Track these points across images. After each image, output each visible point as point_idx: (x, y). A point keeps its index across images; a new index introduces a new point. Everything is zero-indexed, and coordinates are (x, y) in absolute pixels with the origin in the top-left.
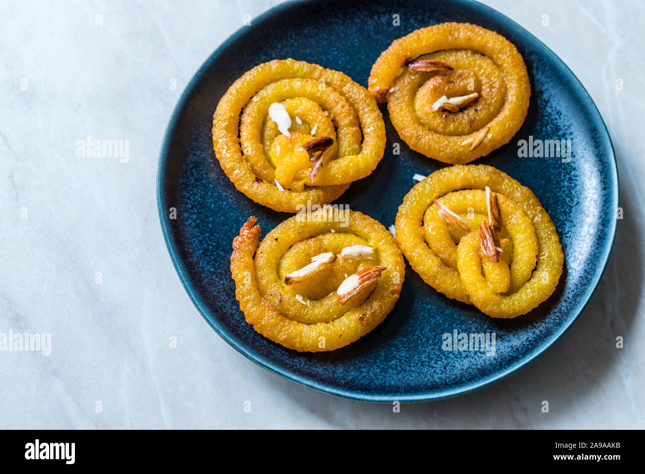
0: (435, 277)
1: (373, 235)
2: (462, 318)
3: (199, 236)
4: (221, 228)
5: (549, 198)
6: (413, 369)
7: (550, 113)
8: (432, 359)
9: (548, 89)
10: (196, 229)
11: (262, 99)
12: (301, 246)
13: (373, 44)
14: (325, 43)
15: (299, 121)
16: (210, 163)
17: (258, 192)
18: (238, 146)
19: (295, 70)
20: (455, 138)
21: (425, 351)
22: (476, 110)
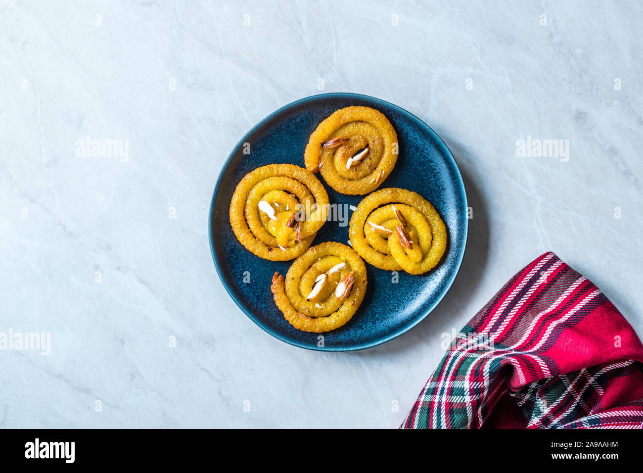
0: (382, 266)
1: (342, 254)
2: (403, 277)
3: (251, 291)
4: (259, 279)
5: (426, 190)
6: (388, 316)
7: (411, 140)
8: (395, 306)
9: (405, 127)
10: (248, 287)
11: (252, 201)
12: (307, 276)
13: (298, 136)
14: (271, 148)
15: (277, 205)
16: (238, 246)
17: (273, 256)
18: (251, 234)
19: (262, 175)
20: (365, 179)
21: (390, 303)
22: (370, 159)
